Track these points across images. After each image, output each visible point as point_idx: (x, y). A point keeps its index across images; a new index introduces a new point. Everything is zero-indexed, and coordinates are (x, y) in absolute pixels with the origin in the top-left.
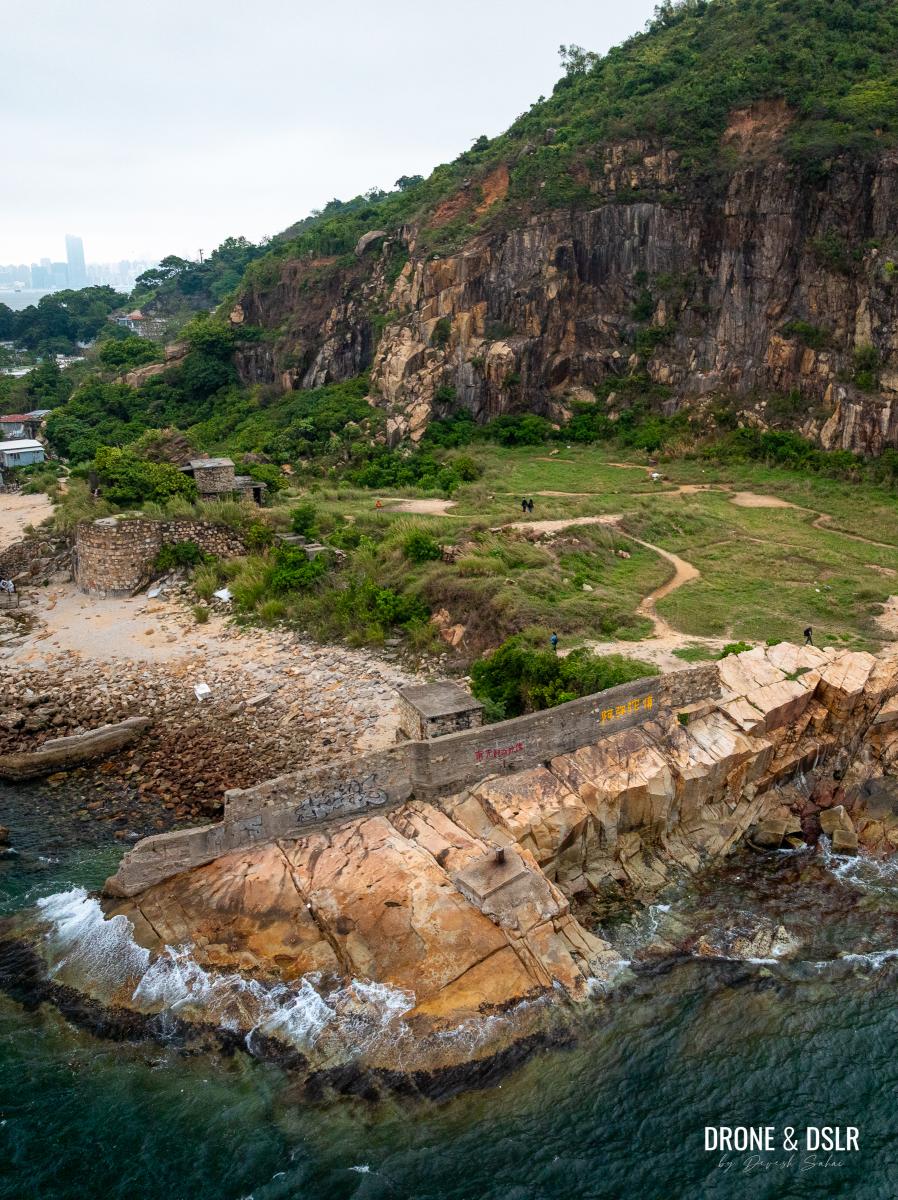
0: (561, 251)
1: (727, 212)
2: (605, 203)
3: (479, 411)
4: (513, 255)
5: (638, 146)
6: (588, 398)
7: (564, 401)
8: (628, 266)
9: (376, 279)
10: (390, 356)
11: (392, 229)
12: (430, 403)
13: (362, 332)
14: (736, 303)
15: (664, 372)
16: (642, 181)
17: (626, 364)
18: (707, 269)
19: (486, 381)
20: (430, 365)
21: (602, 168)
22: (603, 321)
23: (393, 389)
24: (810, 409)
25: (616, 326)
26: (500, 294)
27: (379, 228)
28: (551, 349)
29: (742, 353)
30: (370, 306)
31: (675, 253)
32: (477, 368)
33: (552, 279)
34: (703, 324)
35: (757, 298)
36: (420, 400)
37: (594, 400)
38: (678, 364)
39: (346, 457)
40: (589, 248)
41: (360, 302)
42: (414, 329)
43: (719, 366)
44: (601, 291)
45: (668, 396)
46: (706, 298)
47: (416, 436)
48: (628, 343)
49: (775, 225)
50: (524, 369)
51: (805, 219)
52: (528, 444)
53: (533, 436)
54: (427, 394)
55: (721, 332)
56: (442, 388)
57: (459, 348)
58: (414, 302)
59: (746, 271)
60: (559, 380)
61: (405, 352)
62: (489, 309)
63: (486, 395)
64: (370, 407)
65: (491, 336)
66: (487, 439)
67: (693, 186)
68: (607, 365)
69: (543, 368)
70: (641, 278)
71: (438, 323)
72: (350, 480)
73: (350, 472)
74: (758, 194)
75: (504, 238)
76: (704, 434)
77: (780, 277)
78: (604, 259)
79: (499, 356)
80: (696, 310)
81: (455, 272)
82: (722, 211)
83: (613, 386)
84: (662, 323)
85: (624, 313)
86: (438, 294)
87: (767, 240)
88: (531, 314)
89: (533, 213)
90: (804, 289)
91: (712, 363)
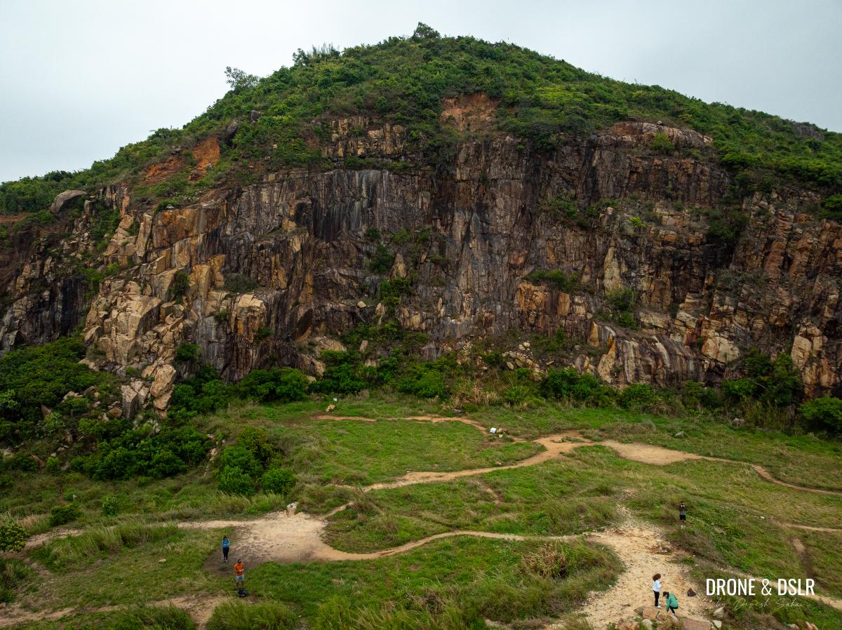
0: (301, 207)
1: (458, 177)
2: (335, 168)
3: (224, 368)
4: (249, 209)
5: (359, 122)
6: (337, 347)
7: (311, 352)
8: (357, 225)
9: (79, 236)
10: (115, 313)
11: (93, 190)
12: (172, 364)
13: (63, 289)
14: (477, 256)
15: (416, 319)
16: (368, 151)
17: (373, 313)
18: (439, 227)
19: (232, 337)
20: (170, 321)
21: (330, 137)
22: (339, 274)
23: (124, 351)
24: (577, 347)
25: (355, 279)
26: (239, 247)
27: (76, 188)
28: (293, 301)
29: (488, 299)
30: (72, 263)
31: (406, 214)
32: (220, 322)
33: (294, 233)
34: (443, 275)
35: (495, 250)
36: (161, 360)
37: (344, 349)
38: (428, 311)
39: (69, 439)
40: (323, 206)
41: (60, 258)
42: (144, 284)
43: (468, 312)
44: (334, 246)
45: (425, 341)
46: (442, 251)
47: (161, 403)
48: (368, 293)
49: (506, 188)
50: (273, 321)
51: (535, 183)
52: (293, 400)
53: (298, 391)
54: (168, 353)
55: (463, 281)
56: (183, 346)
57: (198, 301)
58: (141, 253)
59: (483, 228)
60: (303, 332)
61: (136, 307)
62: (228, 262)
63: (232, 350)
64: (94, 372)
65: (236, 289)
66: (244, 397)
67: (421, 154)
68: (353, 315)
69: (287, 320)
70: (372, 236)
71: (175, 275)
72: (82, 471)
73: (79, 459)
74: (488, 162)
75: (240, 193)
76: (477, 377)
77: (515, 233)
78: (337, 217)
79: (250, 309)
80: (436, 262)
81: (193, 223)
82: (453, 176)
83: (364, 335)
84: (403, 274)
85: (359, 265)
86: (171, 245)
87: (500, 202)
88: (276, 267)
89: (269, 171)
90: (541, 242)
91: (459, 309)
